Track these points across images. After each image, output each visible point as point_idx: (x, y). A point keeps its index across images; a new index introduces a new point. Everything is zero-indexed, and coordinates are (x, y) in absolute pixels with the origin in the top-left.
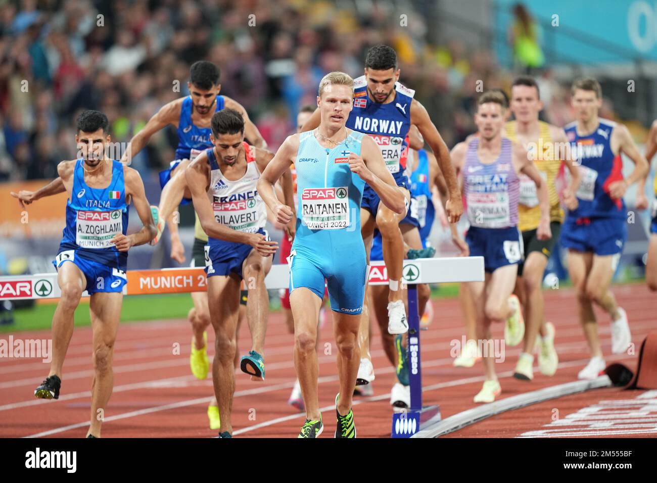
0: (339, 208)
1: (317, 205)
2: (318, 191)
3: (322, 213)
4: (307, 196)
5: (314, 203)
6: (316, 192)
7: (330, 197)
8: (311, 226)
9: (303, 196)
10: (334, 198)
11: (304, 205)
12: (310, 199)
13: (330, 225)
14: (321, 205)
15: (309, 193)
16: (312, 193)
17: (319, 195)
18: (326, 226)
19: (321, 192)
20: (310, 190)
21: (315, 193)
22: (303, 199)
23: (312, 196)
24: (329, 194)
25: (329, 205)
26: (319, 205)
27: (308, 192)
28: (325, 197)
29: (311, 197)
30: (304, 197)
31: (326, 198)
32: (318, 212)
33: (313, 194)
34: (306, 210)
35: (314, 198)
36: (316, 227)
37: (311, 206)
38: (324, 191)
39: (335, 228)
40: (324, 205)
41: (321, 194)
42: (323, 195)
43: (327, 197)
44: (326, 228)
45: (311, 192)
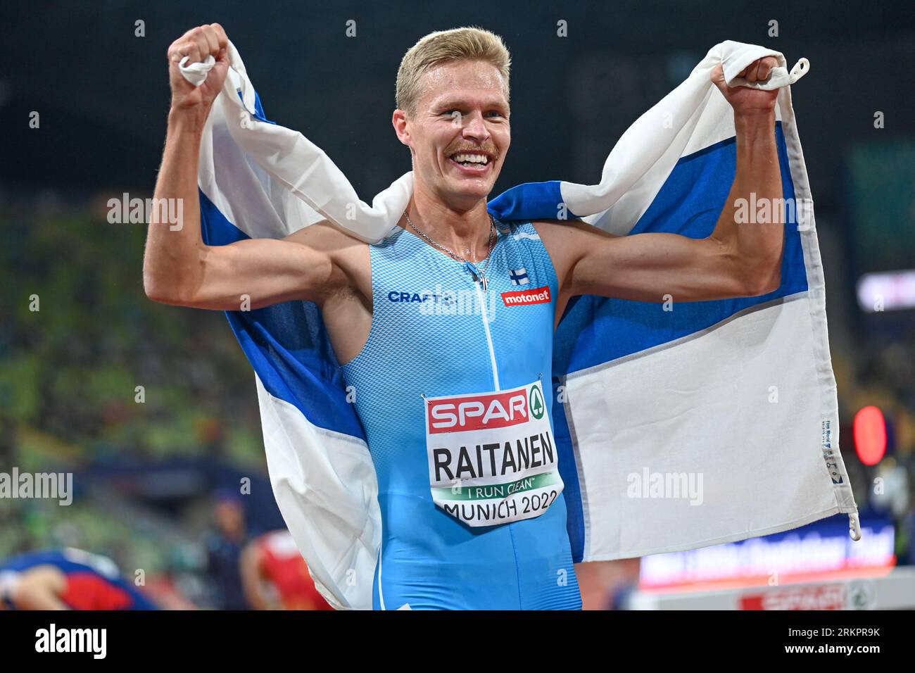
0: (537, 450)
1: (486, 447)
2: (486, 401)
3: (503, 472)
4: (449, 420)
5: (473, 439)
6: (480, 405)
7: (519, 419)
8: (468, 515)
9: (432, 420)
10: (526, 419)
11: (437, 452)
12: (457, 428)
13: (521, 507)
14: (497, 446)
15: (456, 412)
16: (466, 410)
17: (490, 415)
18: (512, 511)
19: (495, 403)
20: (457, 402)
21: (476, 409)
22: (433, 431)
23: (467, 418)
24: (517, 408)
25: (518, 441)
26: (492, 448)
27: (451, 406)
28: (507, 419)
29: (463, 423)
30: (436, 425)
31: (510, 423)
32: (487, 467)
33: (470, 414)
34: (445, 465)
35: (475, 424)
36: (487, 517)
37: (463, 451)
38: (504, 399)
39: (533, 514)
40: (508, 446)
41: (496, 410)
42: (503, 414)
43: (512, 418)
44: (512, 518)
45: (462, 406)
